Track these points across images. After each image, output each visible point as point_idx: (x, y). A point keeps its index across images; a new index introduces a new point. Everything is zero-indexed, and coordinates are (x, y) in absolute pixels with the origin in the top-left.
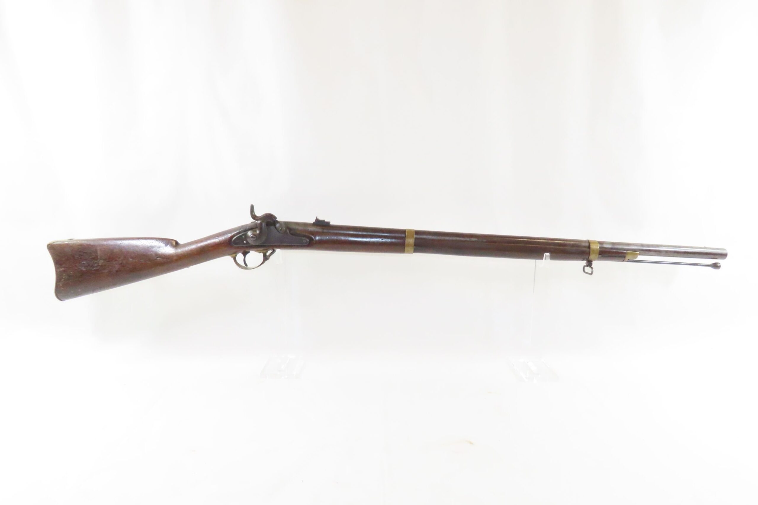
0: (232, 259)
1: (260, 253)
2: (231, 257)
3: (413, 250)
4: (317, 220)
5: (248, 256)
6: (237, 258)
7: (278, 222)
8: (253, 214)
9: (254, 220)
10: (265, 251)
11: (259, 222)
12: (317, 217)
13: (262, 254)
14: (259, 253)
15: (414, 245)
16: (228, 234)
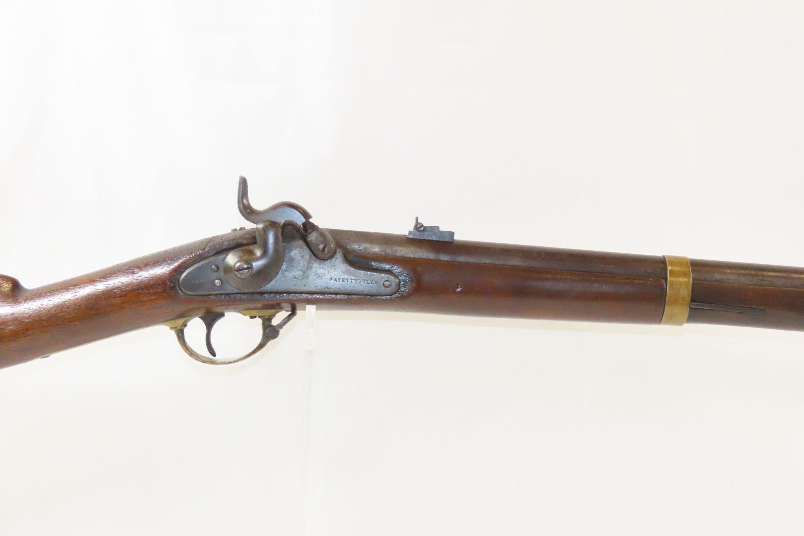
0: (173, 335)
1: (255, 317)
2: (171, 328)
3: (686, 312)
4: (419, 227)
5: (219, 325)
6: (186, 330)
7: (314, 228)
8: (243, 204)
9: (248, 219)
10: (268, 313)
11: (260, 226)
12: (417, 218)
13: (258, 322)
14: (252, 317)
15: (689, 299)
16: (168, 261)
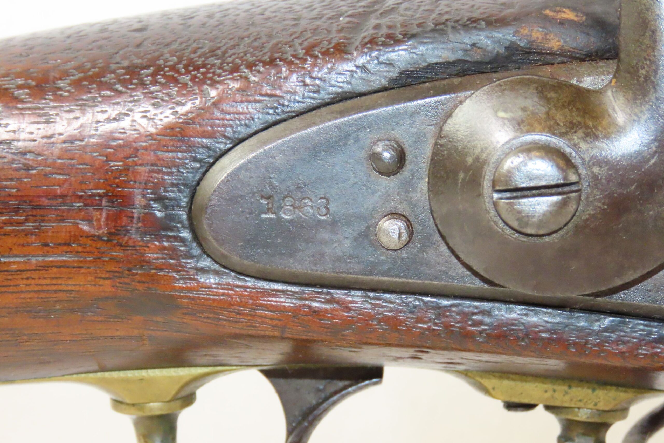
16: (154, 83)
